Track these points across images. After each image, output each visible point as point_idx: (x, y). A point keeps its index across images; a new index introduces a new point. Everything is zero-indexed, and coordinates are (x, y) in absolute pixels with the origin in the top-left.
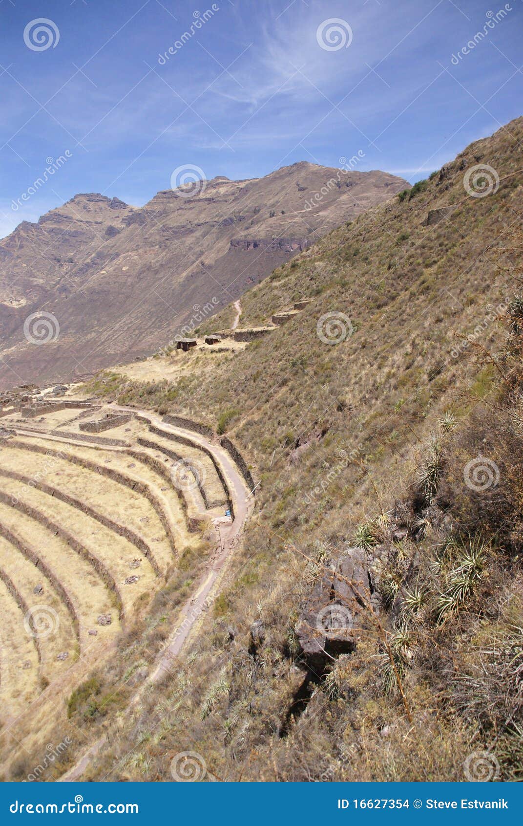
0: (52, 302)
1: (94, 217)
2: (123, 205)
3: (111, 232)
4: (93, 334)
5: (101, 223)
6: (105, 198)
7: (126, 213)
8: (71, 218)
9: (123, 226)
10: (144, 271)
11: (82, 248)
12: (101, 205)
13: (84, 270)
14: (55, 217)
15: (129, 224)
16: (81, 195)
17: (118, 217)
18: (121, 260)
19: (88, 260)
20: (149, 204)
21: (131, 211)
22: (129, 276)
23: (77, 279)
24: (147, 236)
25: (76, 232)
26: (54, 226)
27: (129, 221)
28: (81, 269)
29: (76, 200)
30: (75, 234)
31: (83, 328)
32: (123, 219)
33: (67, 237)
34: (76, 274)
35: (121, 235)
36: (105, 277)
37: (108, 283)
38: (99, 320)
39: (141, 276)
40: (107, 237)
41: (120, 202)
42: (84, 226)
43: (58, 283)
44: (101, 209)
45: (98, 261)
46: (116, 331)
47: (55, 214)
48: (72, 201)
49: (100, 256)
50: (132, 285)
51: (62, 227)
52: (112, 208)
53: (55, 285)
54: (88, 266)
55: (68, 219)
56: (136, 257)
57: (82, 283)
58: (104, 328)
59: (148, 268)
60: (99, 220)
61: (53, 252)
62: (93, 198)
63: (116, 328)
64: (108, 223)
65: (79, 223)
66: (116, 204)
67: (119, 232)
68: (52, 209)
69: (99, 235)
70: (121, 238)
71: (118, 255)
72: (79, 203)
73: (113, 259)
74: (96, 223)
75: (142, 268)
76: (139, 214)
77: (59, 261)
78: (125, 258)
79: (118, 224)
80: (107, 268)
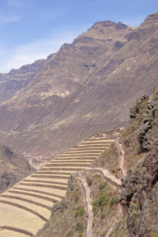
0: (85, 92)
1: (107, 36)
2: (125, 27)
3: (118, 45)
4: (111, 111)
5: (111, 40)
6: (113, 23)
7: (127, 32)
8: (93, 39)
9: (126, 40)
10: (140, 70)
11: (100, 57)
12: (111, 27)
13: (102, 72)
14: (82, 39)
15: (129, 40)
16: (98, 23)
17: (122, 35)
18: (125, 63)
19: (105, 65)
20: (142, 25)
21: (130, 30)
22: (131, 73)
23: (99, 77)
24: (141, 47)
25: (96, 47)
26: (83, 45)
27: (129, 37)
28: (101, 71)
29: (95, 26)
30: (95, 49)
31: (104, 107)
32: (125, 36)
33: (91, 51)
34: (98, 74)
35: (124, 47)
36: (116, 75)
37: (118, 79)
38: (113, 102)
39: (139, 73)
40: (115, 48)
41: (123, 25)
42: (101, 43)
43: (87, 80)
44: (111, 30)
45: (111, 65)
46: (124, 108)
47: (83, 37)
48: (93, 27)
49: (112, 62)
50: (133, 79)
51: (88, 45)
52: (118, 29)
53: (86, 82)
54: (105, 68)
55: (91, 39)
56: (135, 61)
57: (102, 79)
58: (117, 106)
59: (143, 67)
60: (110, 38)
61: (83, 61)
62: (106, 24)
63: (125, 106)
64: (116, 39)
65: (98, 42)
66: (121, 26)
67: (123, 45)
68: (81, 34)
69: (111, 47)
70: (124, 50)
71: (123, 60)
72: (97, 28)
73: (120, 63)
74: (108, 40)
75: (138, 68)
76: (136, 32)
77: (87, 66)
78: (128, 62)
79: (122, 40)
80: (117, 69)
